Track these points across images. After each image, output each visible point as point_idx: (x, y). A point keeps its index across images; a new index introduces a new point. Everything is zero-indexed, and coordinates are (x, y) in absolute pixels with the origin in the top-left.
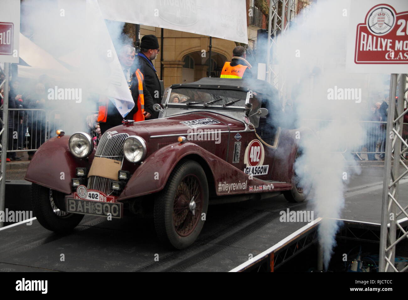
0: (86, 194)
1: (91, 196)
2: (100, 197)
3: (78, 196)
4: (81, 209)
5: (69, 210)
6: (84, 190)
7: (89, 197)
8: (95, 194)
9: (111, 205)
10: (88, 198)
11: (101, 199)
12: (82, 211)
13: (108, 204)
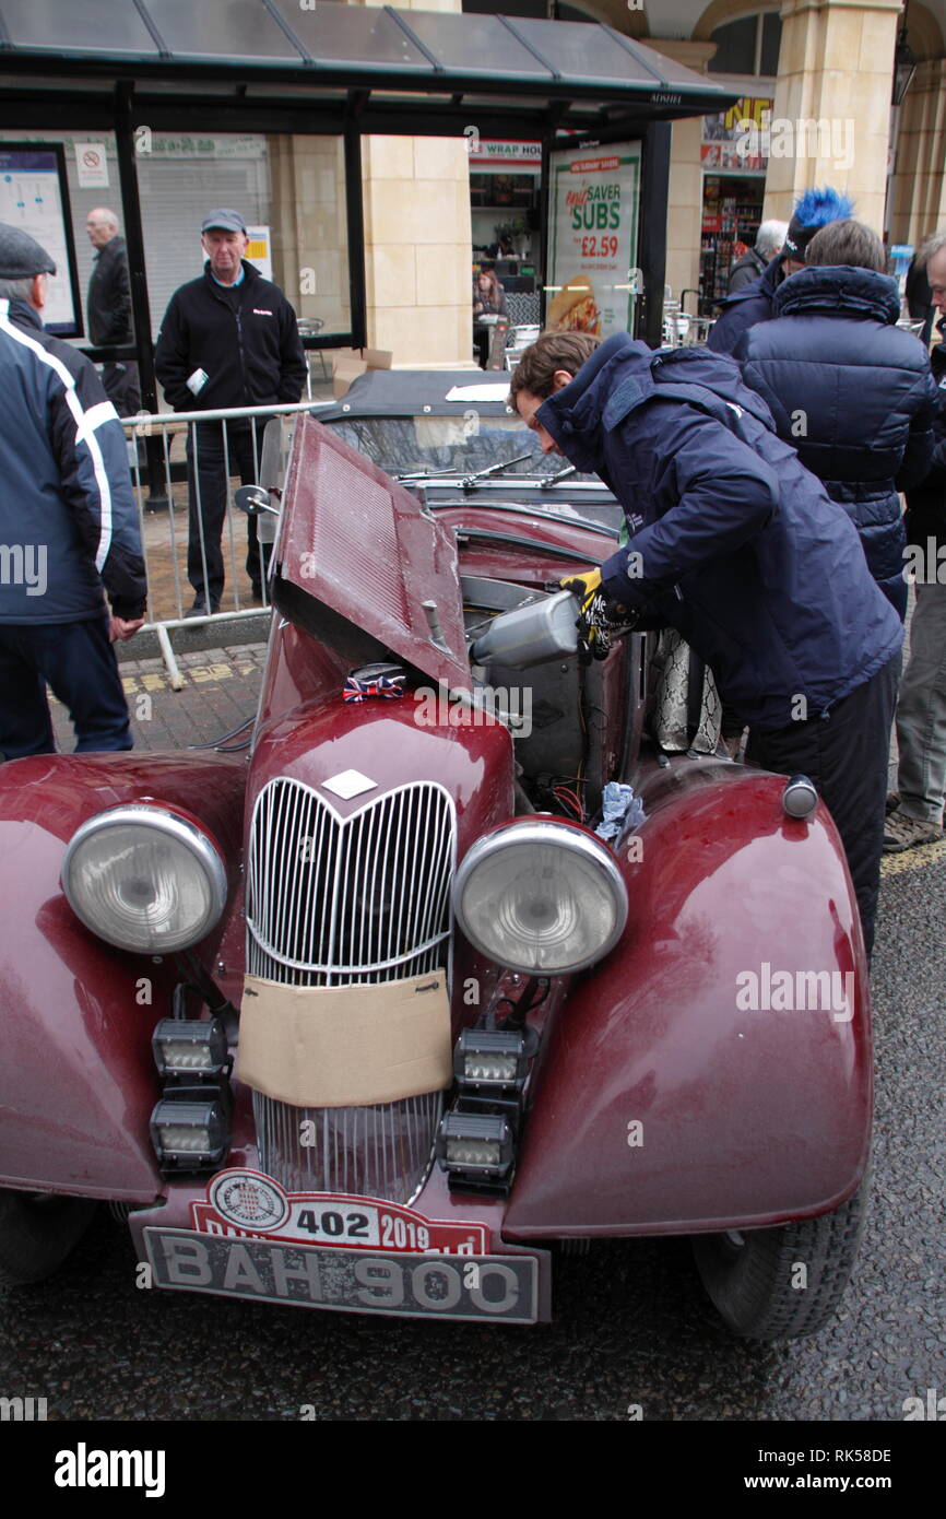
1: (318, 1222)
2: (382, 1230)
3: (217, 1218)
4: (253, 1278)
6: (258, 1194)
7: (300, 1224)
8: (344, 1217)
10: (293, 1230)
11: (392, 1238)
12: (260, 1286)
13: (447, 1261)
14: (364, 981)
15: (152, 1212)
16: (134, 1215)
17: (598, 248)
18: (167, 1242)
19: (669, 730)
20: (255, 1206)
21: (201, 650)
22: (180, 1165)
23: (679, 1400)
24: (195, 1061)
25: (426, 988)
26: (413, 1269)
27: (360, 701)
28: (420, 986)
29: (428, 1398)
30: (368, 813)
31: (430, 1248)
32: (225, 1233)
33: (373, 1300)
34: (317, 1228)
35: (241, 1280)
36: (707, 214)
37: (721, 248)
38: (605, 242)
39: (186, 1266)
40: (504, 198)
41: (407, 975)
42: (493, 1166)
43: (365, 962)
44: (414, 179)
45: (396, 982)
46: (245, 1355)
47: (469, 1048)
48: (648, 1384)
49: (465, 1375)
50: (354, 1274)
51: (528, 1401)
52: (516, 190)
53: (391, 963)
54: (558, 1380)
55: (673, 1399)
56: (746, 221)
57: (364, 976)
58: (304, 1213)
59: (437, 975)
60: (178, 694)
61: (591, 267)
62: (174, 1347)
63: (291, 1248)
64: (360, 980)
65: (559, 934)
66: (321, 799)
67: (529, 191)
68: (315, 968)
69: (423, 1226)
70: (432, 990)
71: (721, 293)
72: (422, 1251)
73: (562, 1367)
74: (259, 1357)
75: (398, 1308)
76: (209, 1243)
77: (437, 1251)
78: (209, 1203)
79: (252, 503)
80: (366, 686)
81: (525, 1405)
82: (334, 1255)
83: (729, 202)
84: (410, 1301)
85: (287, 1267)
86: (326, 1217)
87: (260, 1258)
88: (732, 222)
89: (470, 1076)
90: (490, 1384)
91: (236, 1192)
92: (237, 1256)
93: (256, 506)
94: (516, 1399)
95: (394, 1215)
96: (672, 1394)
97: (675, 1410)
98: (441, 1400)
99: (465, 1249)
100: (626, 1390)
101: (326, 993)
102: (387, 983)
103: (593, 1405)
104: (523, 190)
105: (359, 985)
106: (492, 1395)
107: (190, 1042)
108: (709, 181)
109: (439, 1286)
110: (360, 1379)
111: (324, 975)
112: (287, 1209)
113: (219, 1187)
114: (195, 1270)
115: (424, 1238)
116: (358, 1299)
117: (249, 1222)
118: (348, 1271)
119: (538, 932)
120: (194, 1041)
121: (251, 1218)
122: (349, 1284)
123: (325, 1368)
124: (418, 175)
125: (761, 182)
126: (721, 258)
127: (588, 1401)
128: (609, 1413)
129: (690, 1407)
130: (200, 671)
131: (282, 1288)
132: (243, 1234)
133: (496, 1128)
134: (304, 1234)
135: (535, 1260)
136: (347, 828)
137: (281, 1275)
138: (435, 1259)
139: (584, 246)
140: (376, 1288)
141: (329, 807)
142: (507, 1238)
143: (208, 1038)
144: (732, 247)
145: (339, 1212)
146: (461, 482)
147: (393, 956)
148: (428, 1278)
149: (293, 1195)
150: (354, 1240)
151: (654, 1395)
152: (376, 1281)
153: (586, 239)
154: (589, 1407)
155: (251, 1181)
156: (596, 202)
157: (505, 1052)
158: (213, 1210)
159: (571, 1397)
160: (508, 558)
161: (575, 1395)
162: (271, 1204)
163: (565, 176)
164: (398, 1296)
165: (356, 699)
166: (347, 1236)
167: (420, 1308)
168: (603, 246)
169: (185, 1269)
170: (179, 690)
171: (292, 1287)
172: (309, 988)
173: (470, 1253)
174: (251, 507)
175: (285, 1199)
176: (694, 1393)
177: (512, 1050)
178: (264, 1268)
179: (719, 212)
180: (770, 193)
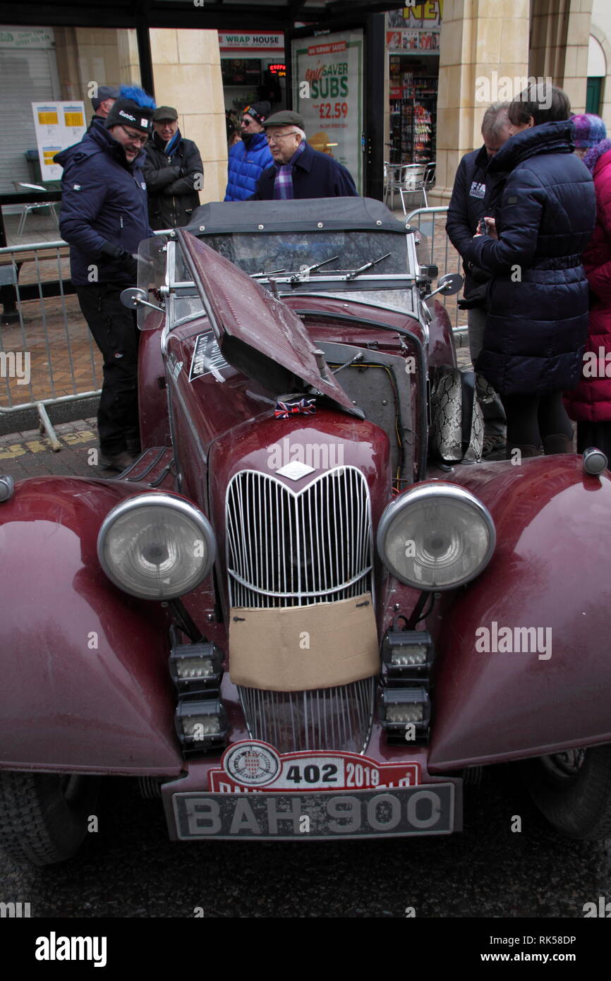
0: (273, 769)
1: (302, 774)
2: (346, 774)
3: (228, 781)
4: (253, 824)
5: (186, 831)
6: (260, 758)
7: (289, 777)
8: (320, 768)
9: (404, 795)
10: (284, 783)
11: (353, 780)
12: (256, 829)
13: (391, 792)
14: (324, 600)
15: (178, 783)
16: (164, 786)
17: (333, 112)
18: (190, 804)
19: (448, 445)
20: (257, 767)
21: (67, 422)
22: (197, 746)
23: (540, 890)
24: (200, 672)
25: (362, 605)
26: (368, 801)
27: (287, 417)
28: (359, 603)
29: (366, 907)
30: (312, 488)
31: (380, 784)
32: (233, 790)
33: (340, 829)
34: (301, 778)
35: (244, 826)
36: (392, 86)
37: (405, 111)
38: (338, 107)
39: (203, 820)
40: (239, 78)
41: (350, 597)
42: (418, 723)
43: (323, 588)
44: (179, 63)
45: (344, 601)
46: (229, 894)
47: (395, 643)
48: (517, 882)
49: (389, 889)
50: (326, 810)
51: (437, 901)
52: (247, 72)
53: (340, 587)
54: (454, 885)
55: (536, 889)
56: (421, 90)
57: (324, 597)
58: (292, 768)
59: (366, 596)
60: (58, 454)
61: (328, 126)
62: (176, 894)
63: (282, 796)
64: (321, 600)
65: (452, 559)
66: (278, 482)
67: (258, 72)
68: (289, 595)
69: (375, 768)
70: (364, 606)
71: (407, 145)
72: (374, 787)
73: (455, 877)
74: (238, 894)
75: (356, 833)
76: (221, 800)
77: (384, 787)
78: (223, 769)
79: (135, 300)
80: (291, 407)
81: (436, 904)
82: (312, 797)
83: (408, 75)
84: (366, 827)
85: (278, 811)
86: (307, 770)
87: (259, 807)
88: (410, 90)
89: (395, 663)
90: (406, 893)
91: (243, 759)
92: (242, 807)
93: (139, 303)
94: (428, 901)
95: (355, 762)
96: (534, 887)
97: (539, 896)
98: (376, 907)
99: (404, 784)
100: (502, 887)
101: (300, 611)
102: (339, 602)
103: (483, 899)
104: (253, 72)
105: (321, 603)
106: (411, 900)
107: (199, 657)
108: (393, 60)
109: (386, 812)
110: (315, 900)
111: (296, 599)
112: (280, 766)
113: (230, 756)
114: (209, 823)
115: (376, 776)
116: (328, 829)
117: (250, 780)
118: (322, 808)
119: (436, 559)
120: (201, 656)
121: (253, 777)
122: (322, 818)
123: (288, 896)
124: (182, 61)
125: (436, 59)
126: (406, 119)
127: (478, 897)
128: (495, 903)
129: (549, 894)
130: (70, 436)
131: (273, 828)
132: (246, 790)
133: (421, 696)
134: (292, 785)
135: (452, 785)
136: (299, 498)
137: (273, 817)
138: (383, 792)
139: (321, 111)
140: (341, 819)
141: (284, 486)
142: (433, 772)
143: (211, 653)
144: (414, 110)
145: (317, 764)
146: (289, 279)
147: (341, 583)
148: (378, 808)
149: (284, 756)
150: (326, 785)
151: (522, 888)
152: (343, 814)
153: (322, 105)
154: (480, 901)
155: (255, 749)
156: (329, 77)
157: (420, 643)
158: (225, 774)
159: (465, 896)
160: (334, 329)
161: (468, 894)
162: (268, 765)
163: (304, 59)
164: (356, 824)
165: (284, 416)
166: (322, 783)
167: (372, 831)
168: (336, 110)
169: (201, 823)
170: (58, 451)
171: (281, 826)
172: (286, 608)
173: (408, 785)
174: (135, 304)
175: (279, 759)
176: (549, 884)
177: (425, 641)
178: (261, 815)
179: (401, 84)
180: (444, 67)
